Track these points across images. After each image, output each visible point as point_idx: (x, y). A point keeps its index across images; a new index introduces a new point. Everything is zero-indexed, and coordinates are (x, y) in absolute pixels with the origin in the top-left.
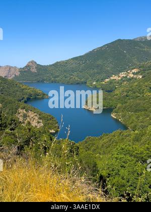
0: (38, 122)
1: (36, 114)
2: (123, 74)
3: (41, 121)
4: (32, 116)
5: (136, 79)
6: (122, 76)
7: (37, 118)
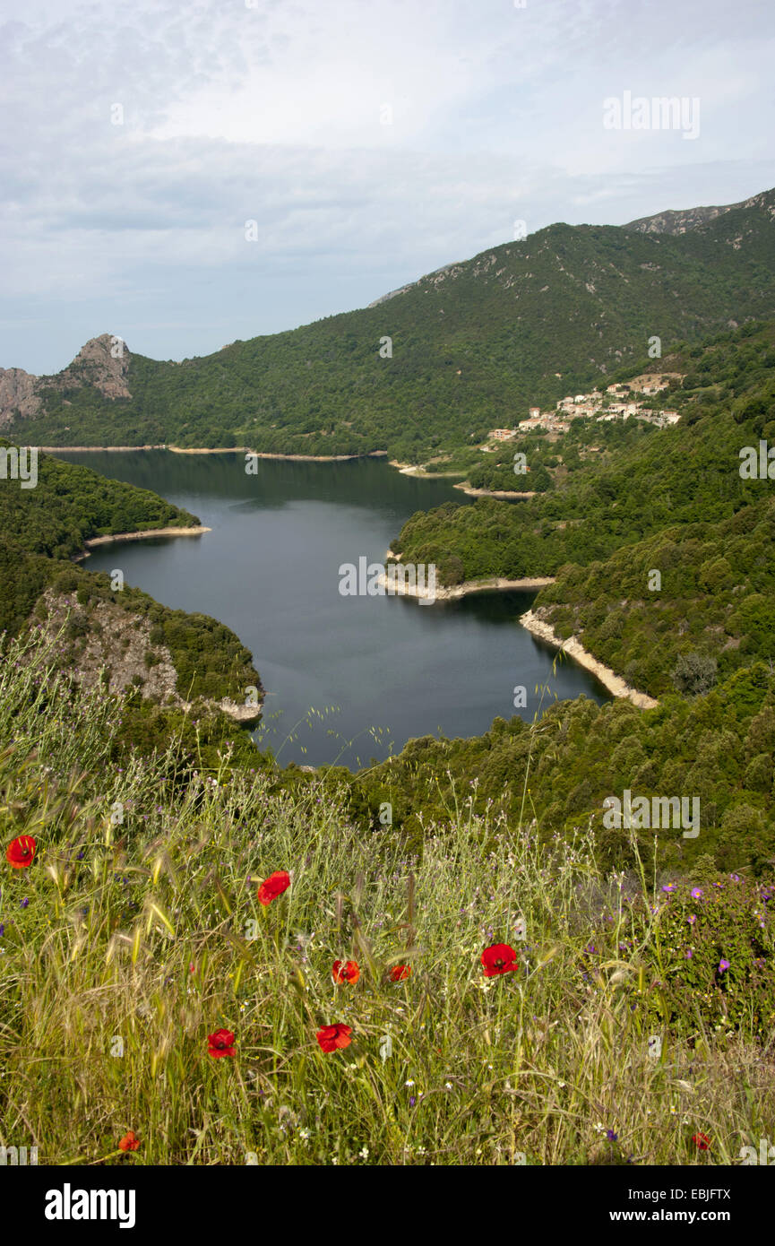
0: (152, 661)
1: (136, 618)
2: (579, 406)
3: (165, 652)
4: (119, 625)
5: (649, 428)
6: (579, 411)
7: (143, 639)
